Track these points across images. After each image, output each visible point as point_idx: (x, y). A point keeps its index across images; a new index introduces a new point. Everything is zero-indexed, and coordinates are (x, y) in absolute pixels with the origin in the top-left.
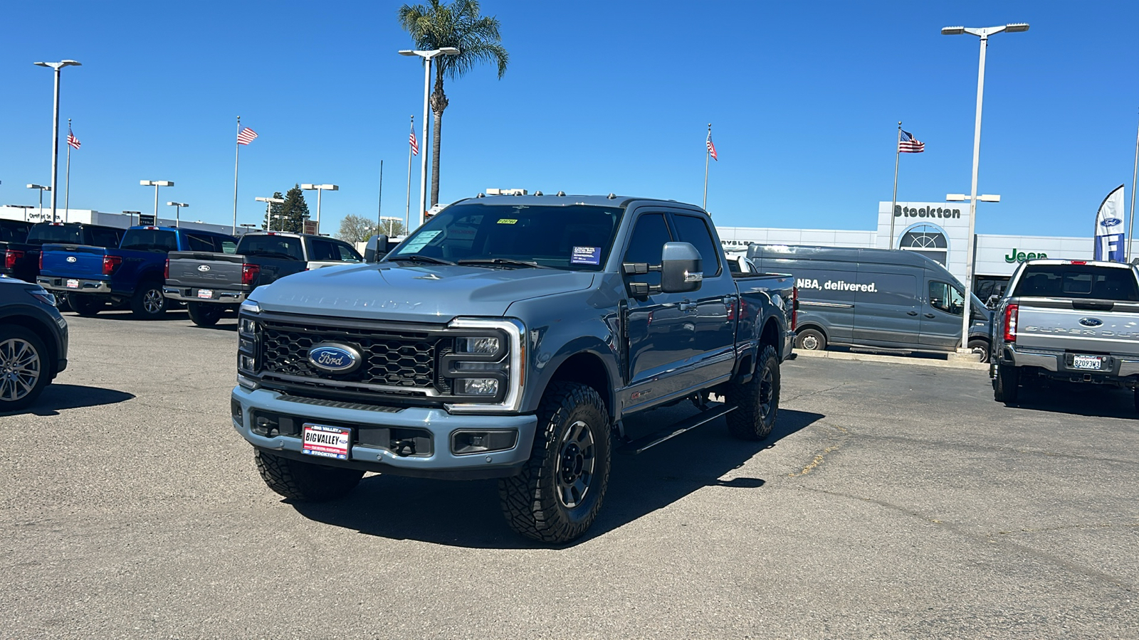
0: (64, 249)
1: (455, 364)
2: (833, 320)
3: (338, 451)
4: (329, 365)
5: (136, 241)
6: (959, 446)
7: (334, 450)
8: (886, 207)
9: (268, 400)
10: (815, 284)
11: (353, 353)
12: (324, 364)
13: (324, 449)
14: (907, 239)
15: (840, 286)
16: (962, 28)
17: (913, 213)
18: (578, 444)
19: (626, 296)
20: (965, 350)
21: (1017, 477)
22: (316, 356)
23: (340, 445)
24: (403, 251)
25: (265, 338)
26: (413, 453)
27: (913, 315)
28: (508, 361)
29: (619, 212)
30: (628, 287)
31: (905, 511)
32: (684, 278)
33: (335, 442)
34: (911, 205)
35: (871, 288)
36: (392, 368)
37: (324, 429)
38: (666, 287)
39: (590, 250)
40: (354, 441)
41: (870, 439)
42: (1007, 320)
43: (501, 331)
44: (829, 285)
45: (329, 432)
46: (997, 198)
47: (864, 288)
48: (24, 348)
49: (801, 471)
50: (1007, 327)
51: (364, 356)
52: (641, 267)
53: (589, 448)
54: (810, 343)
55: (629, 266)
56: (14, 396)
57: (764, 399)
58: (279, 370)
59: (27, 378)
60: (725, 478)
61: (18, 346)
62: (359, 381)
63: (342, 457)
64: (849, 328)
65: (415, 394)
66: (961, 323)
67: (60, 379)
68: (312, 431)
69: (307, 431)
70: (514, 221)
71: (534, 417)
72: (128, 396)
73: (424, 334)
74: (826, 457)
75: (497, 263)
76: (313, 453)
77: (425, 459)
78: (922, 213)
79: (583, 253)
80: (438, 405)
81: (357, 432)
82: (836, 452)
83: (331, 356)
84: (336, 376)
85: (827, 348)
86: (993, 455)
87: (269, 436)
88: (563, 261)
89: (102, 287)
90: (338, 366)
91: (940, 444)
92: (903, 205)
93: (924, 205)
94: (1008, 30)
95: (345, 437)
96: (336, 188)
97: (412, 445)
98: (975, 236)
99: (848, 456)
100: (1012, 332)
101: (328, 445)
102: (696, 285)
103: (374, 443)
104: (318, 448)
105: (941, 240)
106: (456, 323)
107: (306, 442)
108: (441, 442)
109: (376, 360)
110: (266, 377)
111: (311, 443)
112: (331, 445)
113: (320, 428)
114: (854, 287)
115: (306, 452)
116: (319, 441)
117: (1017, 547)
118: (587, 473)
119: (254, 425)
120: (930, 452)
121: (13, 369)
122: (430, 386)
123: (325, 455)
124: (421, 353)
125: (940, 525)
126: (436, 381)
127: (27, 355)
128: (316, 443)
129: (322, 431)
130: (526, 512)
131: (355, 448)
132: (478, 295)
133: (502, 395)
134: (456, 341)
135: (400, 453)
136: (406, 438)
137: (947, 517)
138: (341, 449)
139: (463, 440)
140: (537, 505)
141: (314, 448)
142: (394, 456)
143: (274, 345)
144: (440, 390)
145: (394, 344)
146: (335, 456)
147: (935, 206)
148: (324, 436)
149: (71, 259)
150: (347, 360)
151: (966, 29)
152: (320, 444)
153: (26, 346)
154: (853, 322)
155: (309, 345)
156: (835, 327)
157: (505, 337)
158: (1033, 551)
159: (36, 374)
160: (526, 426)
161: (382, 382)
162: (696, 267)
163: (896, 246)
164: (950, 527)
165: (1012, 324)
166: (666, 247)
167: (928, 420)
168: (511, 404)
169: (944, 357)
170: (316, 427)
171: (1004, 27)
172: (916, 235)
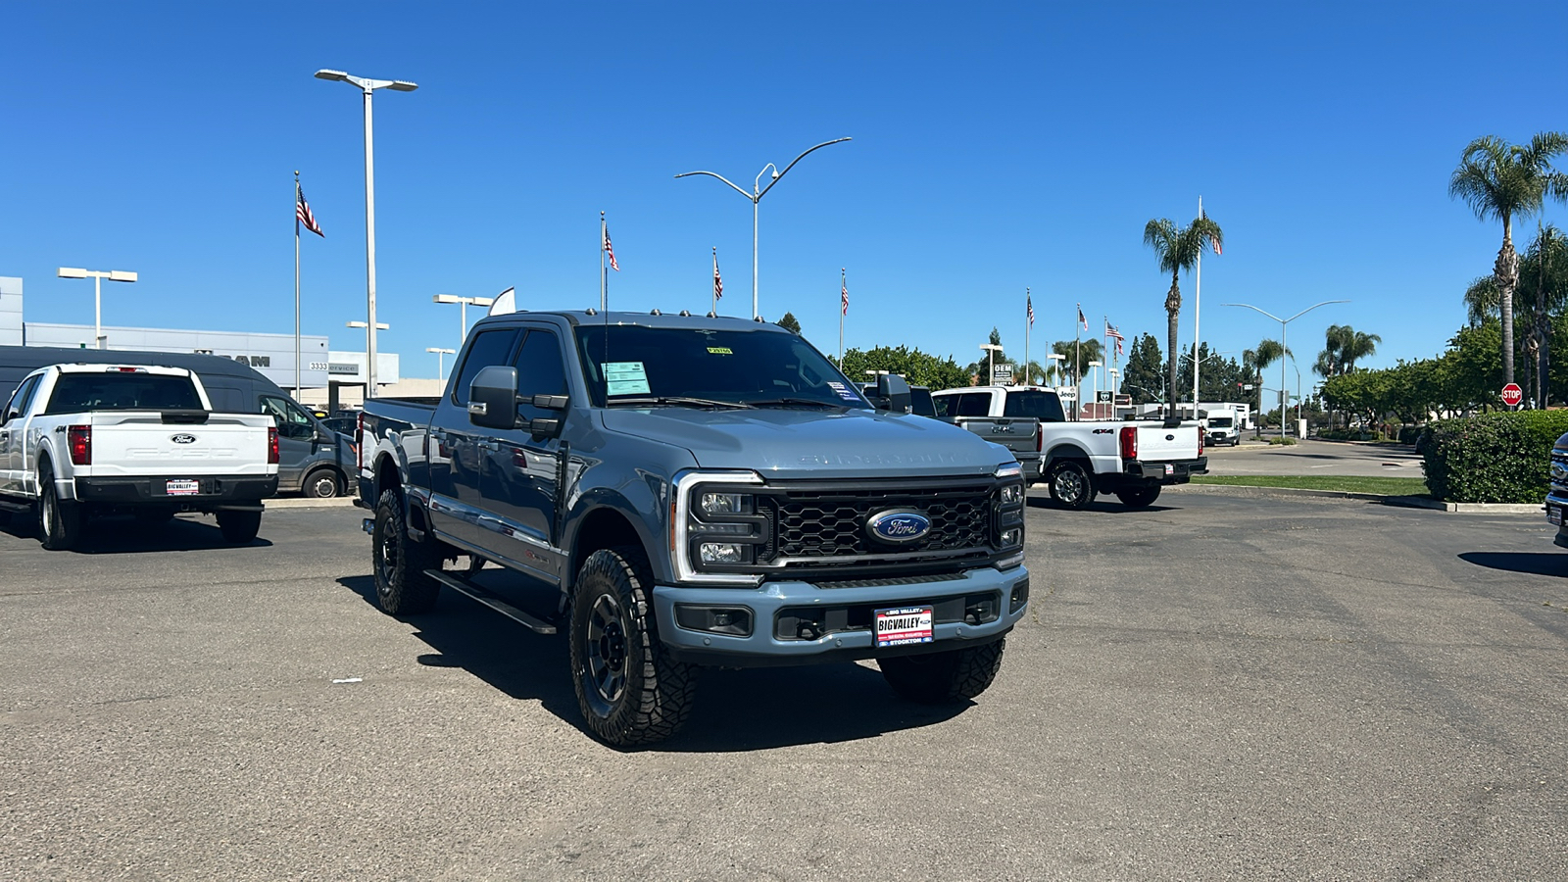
3: (921, 634)
4: (902, 535)
7: (915, 635)
12: (895, 535)
13: (902, 636)
16: (344, 74)
22: (884, 527)
23: (921, 627)
33: (914, 625)
37: (903, 612)
40: (937, 617)
45: (907, 615)
46: (133, 276)
58: (805, 554)
63: (927, 640)
65: (979, 554)
68: (886, 617)
69: (880, 619)
76: (892, 643)
83: (904, 524)
87: (813, 638)
90: (913, 534)
94: (395, 87)
95: (927, 616)
101: (907, 630)
103: (948, 617)
104: (896, 637)
107: (880, 633)
111: (887, 632)
112: (910, 629)
113: (897, 612)
115: (883, 644)
116: (895, 628)
122: (986, 544)
123: (907, 642)
128: (893, 631)
129: (900, 614)
131: (941, 625)
138: (923, 632)
141: (890, 637)
142: (969, 626)
146: (919, 640)
148: (901, 620)
150: (922, 526)
151: (349, 77)
152: (897, 631)
170: (892, 612)
171: (390, 83)
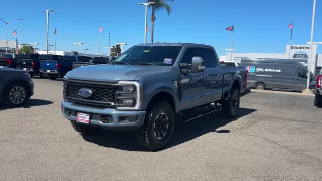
0: (46, 62)
1: (119, 95)
2: (268, 81)
4: (84, 95)
5: (66, 59)
6: (297, 121)
7: (85, 121)
8: (288, 47)
9: (69, 105)
10: (262, 70)
11: (90, 91)
12: (82, 94)
13: (83, 120)
14: (295, 56)
15: (270, 70)
17: (297, 48)
18: (162, 119)
19: (180, 74)
20: (308, 90)
21: (314, 131)
22: (80, 92)
24: (117, 60)
25: (68, 87)
26: (108, 122)
27: (292, 79)
28: (136, 94)
29: (180, 48)
30: (181, 71)
31: (273, 142)
32: (198, 68)
33: (85, 118)
34: (296, 46)
35: (279, 71)
36: (101, 96)
38: (193, 71)
39: (170, 60)
40: (91, 118)
41: (270, 118)
42: (318, 81)
43: (133, 85)
44: (266, 70)
45: (84, 115)
47: (277, 71)
48: (21, 89)
49: (242, 128)
50: (318, 83)
51: (94, 93)
52: (185, 65)
53: (167, 121)
54: (260, 87)
55: (181, 65)
56: (18, 103)
57: (234, 105)
58: (72, 96)
59: (22, 98)
60: (218, 130)
61: (19, 88)
62: (92, 100)
63: (87, 123)
64: (272, 83)
65: (108, 104)
66: (307, 81)
67: (32, 97)
68: (80, 115)
69: (78, 115)
70: (148, 51)
71: (145, 112)
72: (51, 103)
73: (110, 86)
74: (252, 124)
75: (141, 64)
77: (110, 124)
78: (300, 48)
79: (167, 61)
80: (114, 107)
81: (92, 115)
82: (256, 122)
83: (84, 92)
84: (85, 98)
85: (265, 89)
86: (307, 123)
87: (69, 116)
88: (161, 63)
89: (56, 72)
90: (86, 95)
91: (291, 120)
92: (294, 46)
93: (301, 46)
95: (88, 117)
96: (126, 44)
97: (107, 120)
98: (317, 55)
99: (259, 123)
100: (319, 84)
102: (203, 70)
103: (96, 119)
104: (81, 120)
105: (306, 56)
106: (120, 82)
107: (78, 118)
108: (115, 119)
109: (97, 94)
110: (69, 98)
113: (82, 114)
114: (274, 71)
115: (78, 121)
117: (306, 155)
118: (166, 129)
119: (66, 112)
120: (286, 122)
121: (17, 95)
122: (112, 102)
123: (83, 122)
124: (109, 91)
125: (282, 147)
126: (114, 100)
127: (22, 91)
128: (81, 118)
130: (144, 141)
131: (91, 120)
132: (127, 74)
133: (134, 104)
134: (120, 88)
135: (104, 122)
136: (106, 117)
137: (286, 144)
138: (87, 120)
139: (122, 118)
140: (147, 139)
142: (102, 123)
143: (71, 89)
144: (115, 103)
145: (102, 89)
147: (304, 46)
149: (48, 64)
150: (88, 93)
153: (21, 88)
154: (273, 81)
155: (79, 89)
156: (268, 83)
157: (135, 87)
158: (312, 156)
159: (24, 96)
160: (141, 114)
161: (99, 100)
162: (203, 64)
163: (291, 58)
164: (286, 147)
165: (319, 82)
166: (193, 58)
167: (290, 112)
168: (137, 107)
169: (301, 92)
172: (298, 55)
